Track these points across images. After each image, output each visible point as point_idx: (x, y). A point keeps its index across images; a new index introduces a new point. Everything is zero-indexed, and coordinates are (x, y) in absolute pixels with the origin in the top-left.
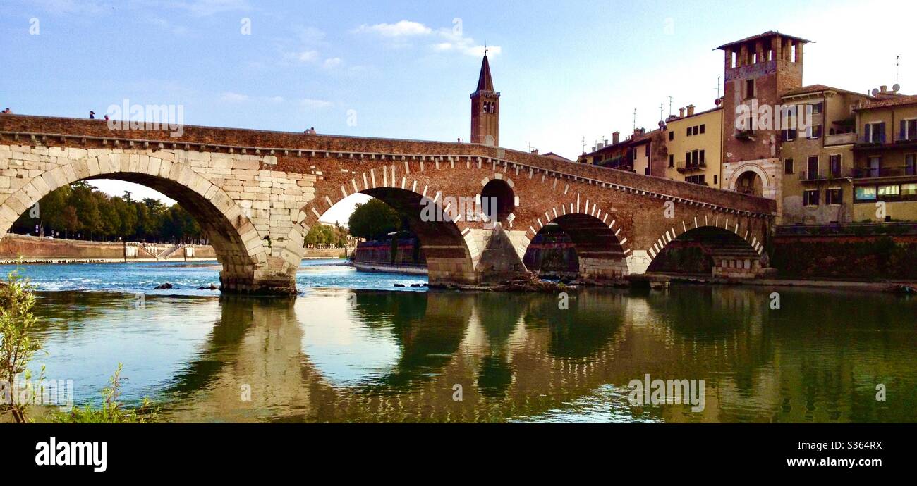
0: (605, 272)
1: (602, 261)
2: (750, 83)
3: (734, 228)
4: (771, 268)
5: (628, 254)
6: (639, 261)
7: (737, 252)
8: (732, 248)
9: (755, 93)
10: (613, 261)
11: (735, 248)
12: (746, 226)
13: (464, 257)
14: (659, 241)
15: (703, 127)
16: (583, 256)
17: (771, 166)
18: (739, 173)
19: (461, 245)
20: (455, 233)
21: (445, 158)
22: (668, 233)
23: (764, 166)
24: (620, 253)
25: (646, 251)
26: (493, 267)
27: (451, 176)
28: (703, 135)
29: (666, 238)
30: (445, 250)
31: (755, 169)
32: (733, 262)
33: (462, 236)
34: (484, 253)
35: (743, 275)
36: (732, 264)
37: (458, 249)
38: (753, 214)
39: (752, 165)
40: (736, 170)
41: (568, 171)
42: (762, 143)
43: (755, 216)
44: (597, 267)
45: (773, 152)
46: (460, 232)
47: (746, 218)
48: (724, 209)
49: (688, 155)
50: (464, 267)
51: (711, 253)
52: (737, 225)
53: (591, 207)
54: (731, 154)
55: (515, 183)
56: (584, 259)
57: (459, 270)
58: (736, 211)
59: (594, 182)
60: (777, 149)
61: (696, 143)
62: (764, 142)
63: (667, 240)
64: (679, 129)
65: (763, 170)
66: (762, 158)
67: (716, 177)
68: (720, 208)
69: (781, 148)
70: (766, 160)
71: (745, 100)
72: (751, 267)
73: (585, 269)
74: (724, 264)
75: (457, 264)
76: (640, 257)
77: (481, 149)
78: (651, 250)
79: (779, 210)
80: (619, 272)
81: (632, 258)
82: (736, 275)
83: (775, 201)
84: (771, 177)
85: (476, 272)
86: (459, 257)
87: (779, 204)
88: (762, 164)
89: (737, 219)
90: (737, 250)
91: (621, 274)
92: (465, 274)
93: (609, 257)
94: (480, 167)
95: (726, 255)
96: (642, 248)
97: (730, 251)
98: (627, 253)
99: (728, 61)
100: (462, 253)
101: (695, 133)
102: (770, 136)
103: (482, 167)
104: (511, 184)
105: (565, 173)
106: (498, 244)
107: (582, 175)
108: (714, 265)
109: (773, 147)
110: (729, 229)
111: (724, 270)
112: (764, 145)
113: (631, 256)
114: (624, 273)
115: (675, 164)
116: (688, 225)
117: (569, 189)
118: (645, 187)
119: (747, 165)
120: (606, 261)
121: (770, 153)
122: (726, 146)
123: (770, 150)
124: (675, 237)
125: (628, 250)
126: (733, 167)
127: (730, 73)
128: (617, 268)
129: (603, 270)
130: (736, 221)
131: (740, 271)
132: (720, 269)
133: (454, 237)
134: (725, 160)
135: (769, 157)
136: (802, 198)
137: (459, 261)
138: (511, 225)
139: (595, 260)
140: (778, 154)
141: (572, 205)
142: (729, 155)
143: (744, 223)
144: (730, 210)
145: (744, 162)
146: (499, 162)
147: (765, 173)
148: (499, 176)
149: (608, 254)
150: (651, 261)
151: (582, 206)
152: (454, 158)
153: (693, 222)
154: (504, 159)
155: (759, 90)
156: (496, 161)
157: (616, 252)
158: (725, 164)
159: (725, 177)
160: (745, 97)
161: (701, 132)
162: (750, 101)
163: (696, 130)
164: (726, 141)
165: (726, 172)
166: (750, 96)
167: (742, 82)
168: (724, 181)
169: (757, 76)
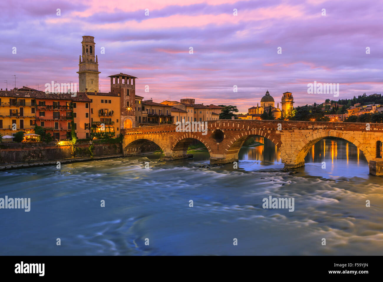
2: (128, 90)
9: (130, 94)
15: (110, 102)
17: (134, 118)
18: (125, 119)
23: (132, 118)
35: (135, 153)
61: (106, 106)
64: (96, 99)
66: (132, 115)
67: (118, 120)
70: (133, 116)
71: (127, 95)
74: (128, 150)
82: (132, 153)
84: (134, 122)
88: (132, 117)
109: (135, 112)
115: (94, 112)
119: (128, 117)
120: (182, 151)
121: (134, 114)
126: (124, 117)
129: (180, 154)
131: (134, 152)
134: (122, 115)
135: (134, 115)
139: (178, 151)
142: (123, 113)
147: (133, 120)
158: (121, 116)
159: (121, 120)
160: (127, 94)
161: (109, 103)
162: (128, 96)
163: (106, 101)
164: (121, 108)
165: (121, 119)
166: (128, 95)
167: (126, 89)
168: (121, 122)
169: (130, 89)
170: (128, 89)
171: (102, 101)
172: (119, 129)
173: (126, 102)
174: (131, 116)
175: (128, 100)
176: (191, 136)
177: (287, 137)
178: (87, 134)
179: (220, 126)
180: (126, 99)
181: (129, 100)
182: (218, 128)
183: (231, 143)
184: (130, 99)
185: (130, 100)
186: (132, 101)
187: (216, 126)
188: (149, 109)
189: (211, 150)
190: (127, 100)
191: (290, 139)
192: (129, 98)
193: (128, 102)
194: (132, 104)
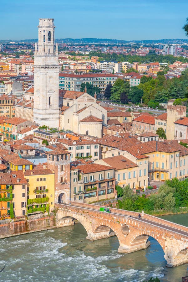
2: (62, 166)
9: (64, 169)
15: (45, 179)
23: (67, 191)
28: (45, 181)
31: (64, 192)
39: (63, 191)
40: (59, 193)
49: (37, 188)
61: (41, 184)
64: (32, 178)
65: (66, 192)
66: (66, 189)
67: (52, 195)
72: (70, 222)
82: (65, 225)
109: (69, 185)
119: (62, 191)
122: (55, 186)
142: (56, 188)
158: (55, 191)
161: (44, 181)
162: (63, 172)
163: (41, 180)
165: (55, 193)
166: (62, 170)
167: (60, 166)
168: (55, 196)
169: (65, 164)
170: (63, 164)
171: (38, 180)
172: (53, 203)
173: (60, 178)
174: (66, 190)
176: (107, 225)
177: (169, 243)
178: (24, 211)
179: (127, 222)
180: (61, 174)
181: (63, 175)
182: (125, 223)
183: (133, 238)
184: (64, 174)
185: (65, 175)
186: (66, 176)
187: (124, 221)
188: (87, 177)
189: (120, 240)
191: (170, 245)
193: (62, 178)
194: (67, 178)
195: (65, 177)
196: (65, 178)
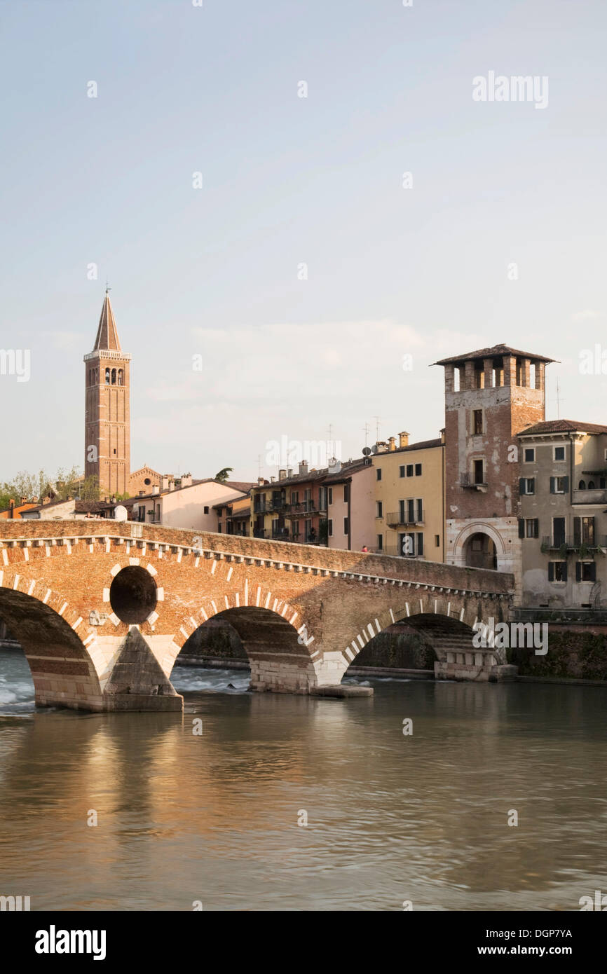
0: (286, 681)
1: (282, 665)
2: (478, 414)
3: (459, 614)
4: (508, 666)
5: (317, 658)
6: (332, 666)
7: (466, 643)
8: (458, 638)
10: (296, 666)
11: (463, 638)
12: (475, 610)
13: (87, 674)
14: (359, 637)
16: (255, 658)
17: (506, 527)
18: (466, 535)
19: (82, 658)
20: (74, 641)
21: (60, 542)
22: (370, 627)
23: (497, 527)
24: (305, 656)
25: (341, 653)
26: (129, 688)
27: (67, 565)
28: (419, 477)
29: (367, 632)
30: (60, 663)
31: (488, 531)
32: (461, 656)
33: (84, 647)
34: (117, 669)
35: (474, 674)
36: (460, 659)
37: (78, 664)
38: (483, 594)
39: (483, 524)
40: (463, 529)
41: (231, 549)
42: (494, 496)
43: (486, 596)
44: (276, 674)
45: (509, 510)
46: (81, 642)
47: (474, 600)
48: (445, 590)
49: (402, 503)
50: (87, 687)
51: (432, 644)
52: (463, 610)
53: (264, 596)
54: (457, 508)
55: (157, 569)
56: (257, 662)
57: (80, 691)
58: (460, 592)
59: (268, 563)
60: (514, 504)
61: (411, 488)
62: (497, 494)
63: (369, 636)
64: (390, 466)
65: (497, 531)
66: (495, 515)
67: (438, 537)
68: (439, 588)
69: (519, 503)
70: (501, 519)
72: (484, 664)
73: (259, 675)
74: (450, 660)
75: (77, 684)
76: (333, 661)
77: (109, 527)
78: (348, 651)
79: (518, 586)
80: (305, 683)
81: (322, 663)
82: (464, 673)
83: (513, 575)
84: (506, 542)
85: (105, 696)
86: (80, 674)
87: (518, 578)
88: (496, 523)
89: (462, 601)
90: (465, 640)
91: (307, 685)
92: (89, 698)
93: (291, 661)
94: (108, 550)
95: (451, 647)
96: (335, 649)
97: (456, 642)
98: (314, 658)
99: (449, 381)
100: (84, 668)
101: (410, 474)
102: (505, 487)
103: (111, 551)
104: (152, 570)
105: (227, 553)
106: (135, 654)
107: (252, 554)
108: (437, 660)
109: (509, 503)
110: (452, 616)
111: (450, 667)
112: (497, 499)
113: (321, 660)
114: (311, 684)
115: (384, 514)
116: (397, 613)
117: (234, 574)
118: (338, 565)
119: (477, 523)
120: (287, 666)
121: (505, 510)
122: (449, 497)
123: (505, 506)
124: (380, 631)
125: (316, 653)
126: (459, 525)
127: (452, 398)
128: (302, 677)
129: (283, 679)
130: (463, 604)
131: (469, 669)
132: (445, 665)
133: (72, 647)
134: (450, 515)
135: (504, 515)
136: (546, 573)
137: (81, 679)
138: (153, 628)
139: (273, 664)
140: (515, 511)
141: (237, 595)
142: (454, 509)
143: (473, 608)
144: (453, 591)
145: (473, 520)
146: (134, 543)
147: (500, 536)
148: (134, 562)
149: (288, 657)
150: (348, 665)
151: (252, 596)
152: (72, 540)
153: (404, 609)
154: (142, 538)
155: (489, 425)
156: (131, 541)
157: (299, 656)
158: (449, 521)
159: (448, 539)
160: (472, 432)
161: (416, 474)
162: (478, 438)
163: (410, 471)
164: (448, 490)
165: (448, 531)
167: (467, 412)
168: (448, 544)
169: (487, 405)
170: (478, 407)
171: (402, 472)
174: (494, 520)
175: (475, 453)
180: (470, 450)
181: (482, 453)
184: (486, 447)
185: (488, 452)
190: (470, 455)
192: (481, 444)
193: (479, 464)
194: (497, 469)
195: (489, 462)
196: (491, 466)
